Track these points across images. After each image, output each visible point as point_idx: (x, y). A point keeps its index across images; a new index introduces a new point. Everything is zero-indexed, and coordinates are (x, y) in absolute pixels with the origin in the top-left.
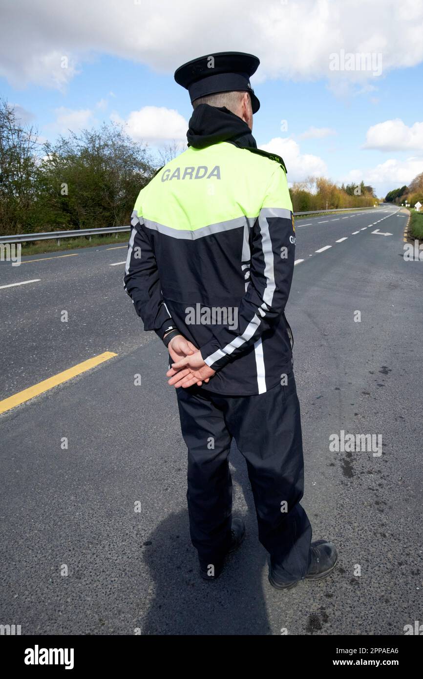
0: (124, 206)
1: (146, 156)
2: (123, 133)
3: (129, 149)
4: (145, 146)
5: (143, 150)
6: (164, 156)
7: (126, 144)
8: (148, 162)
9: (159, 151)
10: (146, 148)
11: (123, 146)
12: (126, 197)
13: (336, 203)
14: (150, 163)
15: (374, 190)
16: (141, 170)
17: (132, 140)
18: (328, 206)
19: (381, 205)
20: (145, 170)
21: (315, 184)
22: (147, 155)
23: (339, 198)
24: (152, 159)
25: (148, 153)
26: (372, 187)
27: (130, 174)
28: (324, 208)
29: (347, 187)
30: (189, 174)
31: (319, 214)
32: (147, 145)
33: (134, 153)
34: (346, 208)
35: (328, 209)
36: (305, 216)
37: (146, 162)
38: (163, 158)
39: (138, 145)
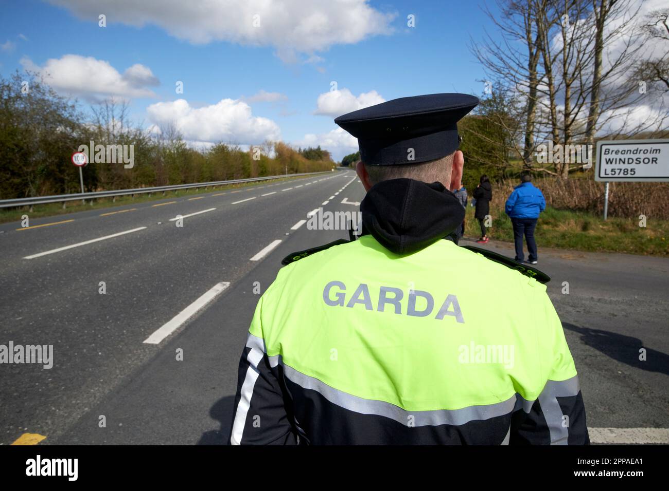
0: (43, 171)
1: (75, 113)
2: (43, 84)
3: (52, 104)
4: (74, 101)
5: (71, 107)
6: (98, 114)
7: (48, 97)
8: (78, 119)
9: (92, 107)
10: (75, 104)
11: (43, 100)
12: (44, 161)
13: (295, 168)
14: (81, 121)
15: (330, 154)
16: (68, 129)
17: (56, 94)
18: (288, 171)
19: (339, 169)
20: (73, 128)
21: (273, 148)
22: (77, 112)
23: (298, 163)
24: (83, 117)
25: (78, 110)
26: (329, 151)
27: (53, 133)
28: (283, 173)
29: (304, 151)
30: (390, 301)
31: (279, 179)
32: (76, 101)
33: (58, 109)
34: (305, 172)
35: (288, 174)
36: (265, 181)
37: (75, 119)
38: (97, 115)
39: (64, 101)
